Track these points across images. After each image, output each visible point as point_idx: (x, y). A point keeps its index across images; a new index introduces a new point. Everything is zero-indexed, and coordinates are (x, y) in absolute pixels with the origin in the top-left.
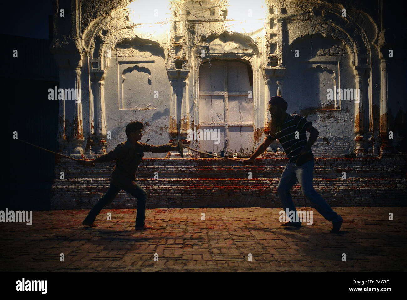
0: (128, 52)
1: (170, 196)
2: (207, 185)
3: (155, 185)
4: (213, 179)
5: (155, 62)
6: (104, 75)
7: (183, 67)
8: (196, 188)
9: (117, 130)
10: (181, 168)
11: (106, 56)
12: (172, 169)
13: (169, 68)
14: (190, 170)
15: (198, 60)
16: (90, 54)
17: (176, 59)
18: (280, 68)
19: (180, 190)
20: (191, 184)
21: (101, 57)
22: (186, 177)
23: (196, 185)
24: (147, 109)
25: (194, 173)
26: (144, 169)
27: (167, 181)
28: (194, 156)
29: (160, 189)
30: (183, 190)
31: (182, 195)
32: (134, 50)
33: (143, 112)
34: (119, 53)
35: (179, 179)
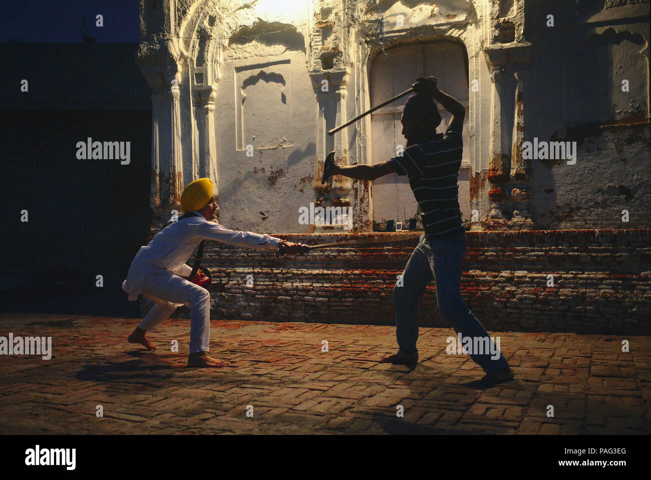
0: (249, 50)
1: (309, 301)
2: (373, 284)
3: (286, 282)
4: (385, 272)
5: (291, 62)
6: (214, 94)
7: (335, 64)
8: (354, 287)
9: (234, 187)
10: (329, 251)
11: (215, 61)
12: (314, 254)
13: (312, 70)
14: (345, 254)
15: (363, 48)
16: (192, 60)
17: (323, 52)
18: (520, 45)
19: (326, 291)
20: (345, 281)
21: (207, 64)
22: (337, 269)
23: (354, 283)
24: (281, 146)
25: (352, 261)
26: (271, 253)
27: (305, 275)
28: (357, 229)
29: (294, 289)
30: (330, 291)
31: (329, 301)
32: (259, 44)
33: (273, 152)
34: (235, 52)
35: (325, 272)
